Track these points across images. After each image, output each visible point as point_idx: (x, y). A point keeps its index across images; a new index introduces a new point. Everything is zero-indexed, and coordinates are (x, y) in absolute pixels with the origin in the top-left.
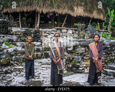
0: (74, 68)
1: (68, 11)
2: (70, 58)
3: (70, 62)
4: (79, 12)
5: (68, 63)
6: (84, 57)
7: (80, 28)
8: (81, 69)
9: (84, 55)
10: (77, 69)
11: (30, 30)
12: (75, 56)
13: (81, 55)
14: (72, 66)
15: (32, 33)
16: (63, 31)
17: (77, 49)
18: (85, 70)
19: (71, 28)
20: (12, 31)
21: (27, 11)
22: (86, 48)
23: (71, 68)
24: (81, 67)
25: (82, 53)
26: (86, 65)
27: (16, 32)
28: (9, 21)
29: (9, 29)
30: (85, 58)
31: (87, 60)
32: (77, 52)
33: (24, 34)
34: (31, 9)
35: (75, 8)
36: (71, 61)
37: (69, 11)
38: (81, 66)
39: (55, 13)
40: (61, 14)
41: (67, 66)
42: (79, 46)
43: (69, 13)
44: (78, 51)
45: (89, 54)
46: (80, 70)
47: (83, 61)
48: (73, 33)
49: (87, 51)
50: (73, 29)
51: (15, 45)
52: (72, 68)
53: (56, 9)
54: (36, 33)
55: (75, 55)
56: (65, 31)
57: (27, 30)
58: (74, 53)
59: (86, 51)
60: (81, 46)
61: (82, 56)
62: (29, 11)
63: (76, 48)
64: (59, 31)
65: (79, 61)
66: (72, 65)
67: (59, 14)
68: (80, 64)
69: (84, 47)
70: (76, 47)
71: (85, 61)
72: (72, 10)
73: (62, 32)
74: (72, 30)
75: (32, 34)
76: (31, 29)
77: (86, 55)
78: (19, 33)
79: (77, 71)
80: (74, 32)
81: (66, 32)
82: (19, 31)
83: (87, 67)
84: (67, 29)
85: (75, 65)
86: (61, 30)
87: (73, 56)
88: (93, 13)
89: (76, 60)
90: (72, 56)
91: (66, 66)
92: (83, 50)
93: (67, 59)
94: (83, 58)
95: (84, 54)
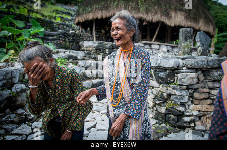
0: (172, 116)
1: (161, 17)
2: (162, 94)
3: (163, 103)
4: (178, 20)
5: (159, 104)
6: (194, 93)
7: (184, 36)
8: (186, 119)
9: (195, 90)
10: (178, 119)
11: (104, 44)
12: (173, 90)
13: (188, 88)
14: (167, 112)
15: (106, 48)
16: (153, 47)
17: (179, 76)
18: (197, 123)
19: (166, 44)
20: (83, 46)
21: (103, 17)
22: (200, 72)
23: (166, 114)
24: (187, 116)
25: (190, 85)
26: (199, 111)
27: (87, 47)
28: (81, 34)
29: (80, 44)
30: (196, 95)
31: (201, 100)
32: (178, 83)
33: (96, 50)
34: (107, 15)
35: (173, 14)
36: (165, 101)
37: (164, 17)
38: (187, 114)
39: (143, 19)
40: (151, 21)
41: (156, 110)
42: (184, 68)
43: (162, 20)
44: (180, 79)
45: (205, 87)
46: (186, 122)
47: (192, 102)
48: (168, 51)
49: (202, 81)
50: (168, 44)
51: (76, 65)
52: (167, 116)
53: (143, 14)
54: (113, 49)
55: (174, 88)
56: (156, 47)
57: (101, 44)
58: (171, 82)
59: (198, 79)
60: (188, 69)
61: (190, 90)
62: (104, 17)
63: (177, 74)
64: (147, 46)
65: (182, 101)
66: (167, 109)
67: (148, 22)
68: (185, 109)
69: (195, 70)
70: (176, 69)
71: (196, 102)
72: (168, 15)
73: (151, 49)
74: (167, 46)
75: (107, 50)
76: (107, 43)
77: (198, 88)
78: (91, 49)
79: (179, 124)
80: (171, 49)
81: (158, 48)
82: (90, 46)
83: (202, 116)
84: (160, 45)
85: (174, 110)
86: (150, 45)
87: (171, 91)
88: (199, 22)
89: (176, 98)
90: (168, 89)
91: (155, 108)
92: (192, 78)
93: (155, 96)
94: (191, 96)
95: (196, 86)
